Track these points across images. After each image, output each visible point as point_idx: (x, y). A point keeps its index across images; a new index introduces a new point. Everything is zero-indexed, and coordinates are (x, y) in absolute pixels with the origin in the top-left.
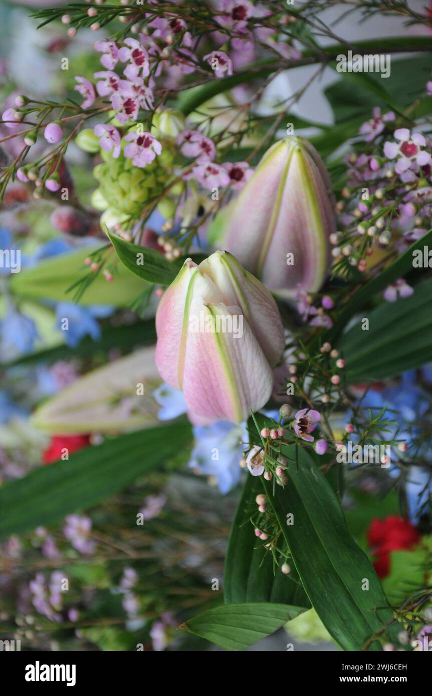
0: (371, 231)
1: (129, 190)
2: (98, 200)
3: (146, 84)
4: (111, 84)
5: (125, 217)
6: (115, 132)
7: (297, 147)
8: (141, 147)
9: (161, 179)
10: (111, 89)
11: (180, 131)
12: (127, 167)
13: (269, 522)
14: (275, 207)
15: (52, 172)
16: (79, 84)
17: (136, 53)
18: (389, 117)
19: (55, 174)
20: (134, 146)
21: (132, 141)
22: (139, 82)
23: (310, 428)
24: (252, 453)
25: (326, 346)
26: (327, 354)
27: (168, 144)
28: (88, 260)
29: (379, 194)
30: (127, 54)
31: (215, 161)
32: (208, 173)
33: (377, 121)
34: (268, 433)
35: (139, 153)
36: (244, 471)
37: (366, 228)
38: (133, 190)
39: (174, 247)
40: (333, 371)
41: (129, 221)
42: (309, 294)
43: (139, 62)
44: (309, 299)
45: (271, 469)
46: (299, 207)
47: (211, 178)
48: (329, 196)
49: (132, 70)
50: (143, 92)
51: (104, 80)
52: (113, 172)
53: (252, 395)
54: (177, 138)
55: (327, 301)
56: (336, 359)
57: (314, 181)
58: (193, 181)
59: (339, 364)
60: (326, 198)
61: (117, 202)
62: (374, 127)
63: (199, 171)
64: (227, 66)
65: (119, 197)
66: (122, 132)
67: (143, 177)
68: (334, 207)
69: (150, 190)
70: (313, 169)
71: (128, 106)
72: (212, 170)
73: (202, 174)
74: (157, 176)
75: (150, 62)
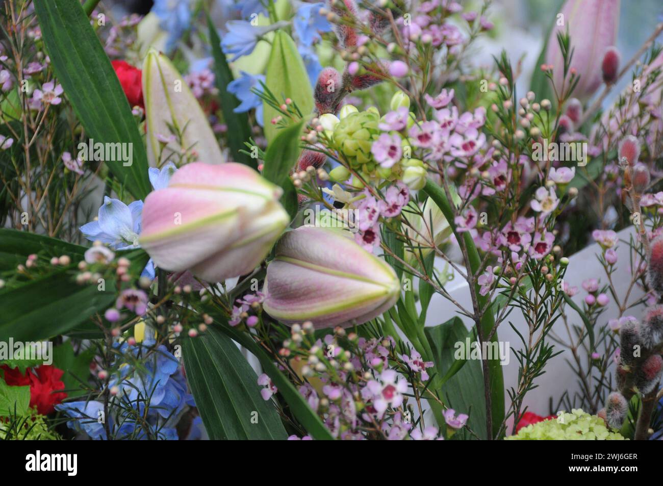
0: (313, 359)
1: (353, 139)
2: (347, 110)
3: (447, 154)
4: (447, 122)
5: (329, 135)
6: (401, 126)
7: (390, 291)
8: (388, 149)
9: (365, 167)
10: (442, 122)
11: (407, 185)
12: (374, 136)
13: (43, 268)
14: (339, 272)
15: (366, 68)
16: (448, 93)
17: (472, 144)
18: (425, 376)
19: (364, 71)
20: (389, 143)
21: (393, 141)
22: (447, 147)
23: (130, 305)
24: (106, 252)
25: (209, 319)
26: (202, 321)
27: (396, 175)
28: (290, 101)
29: (348, 366)
30: (472, 137)
31: (380, 216)
32: (370, 210)
33: (421, 364)
34: (123, 266)
35: (384, 147)
36: (90, 244)
37: (316, 355)
38: (354, 141)
39: (302, 180)
40: (187, 327)
41: (327, 138)
42: (261, 304)
43: (465, 147)
44: (256, 304)
45: (89, 268)
46: (338, 293)
47: (366, 213)
48: (350, 321)
49: (458, 141)
50: (439, 150)
51: (451, 115)
52: (370, 124)
53: (164, 252)
54: (402, 183)
55: (254, 320)
56: (197, 328)
57: (361, 307)
58: (364, 197)
59: (193, 332)
60: (347, 318)
61: (342, 128)
62: (415, 363)
63: (372, 203)
64: (465, 227)
65: (347, 129)
66: (403, 132)
67: (366, 151)
68: (340, 326)
69: (355, 157)
70: (371, 306)
71: (424, 137)
72: (372, 214)
73: (369, 205)
74: (367, 164)
75: (466, 157)
